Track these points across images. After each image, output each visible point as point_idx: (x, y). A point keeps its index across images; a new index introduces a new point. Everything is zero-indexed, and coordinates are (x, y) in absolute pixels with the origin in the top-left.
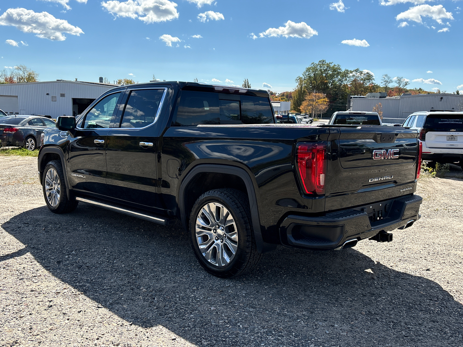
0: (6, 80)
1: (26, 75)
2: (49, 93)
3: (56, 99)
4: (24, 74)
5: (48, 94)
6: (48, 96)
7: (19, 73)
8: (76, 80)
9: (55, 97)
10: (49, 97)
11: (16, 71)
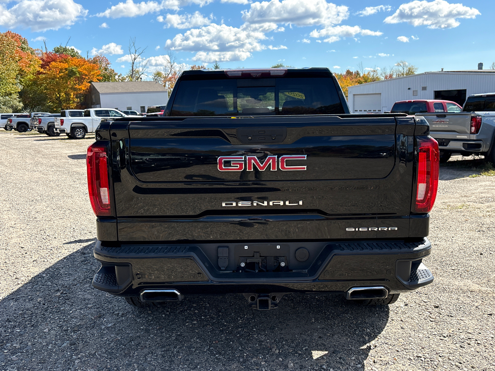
0: (386, 77)
1: (406, 70)
2: (411, 87)
3: (417, 93)
4: (404, 69)
5: (409, 89)
6: (409, 90)
7: (399, 69)
8: (442, 70)
9: (417, 91)
10: (411, 91)
11: (396, 67)
